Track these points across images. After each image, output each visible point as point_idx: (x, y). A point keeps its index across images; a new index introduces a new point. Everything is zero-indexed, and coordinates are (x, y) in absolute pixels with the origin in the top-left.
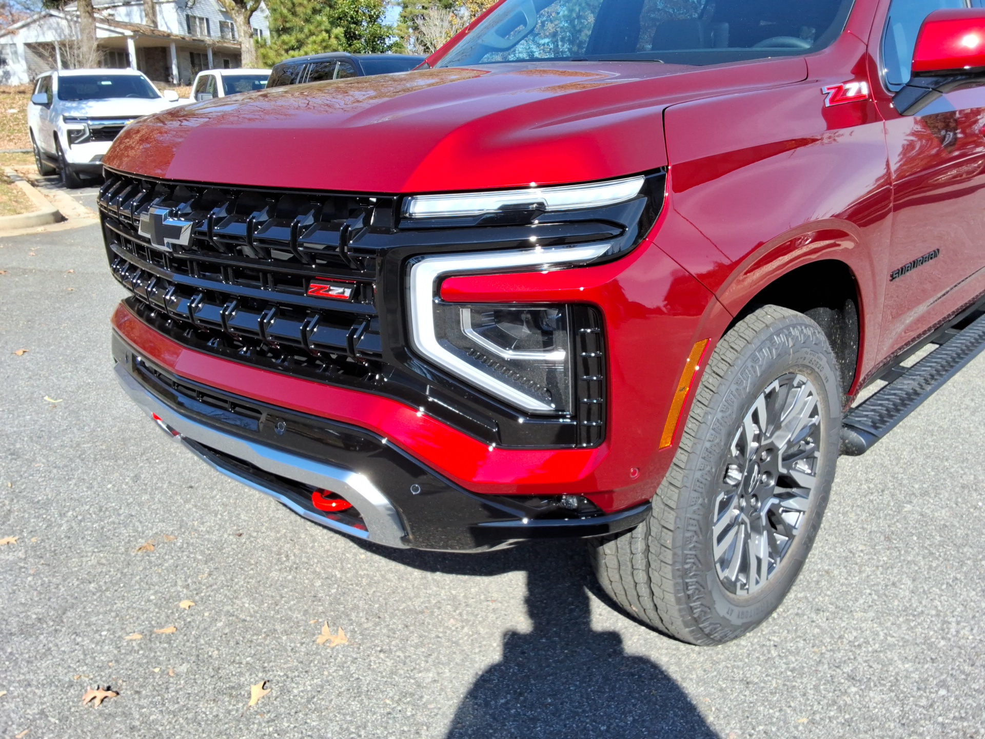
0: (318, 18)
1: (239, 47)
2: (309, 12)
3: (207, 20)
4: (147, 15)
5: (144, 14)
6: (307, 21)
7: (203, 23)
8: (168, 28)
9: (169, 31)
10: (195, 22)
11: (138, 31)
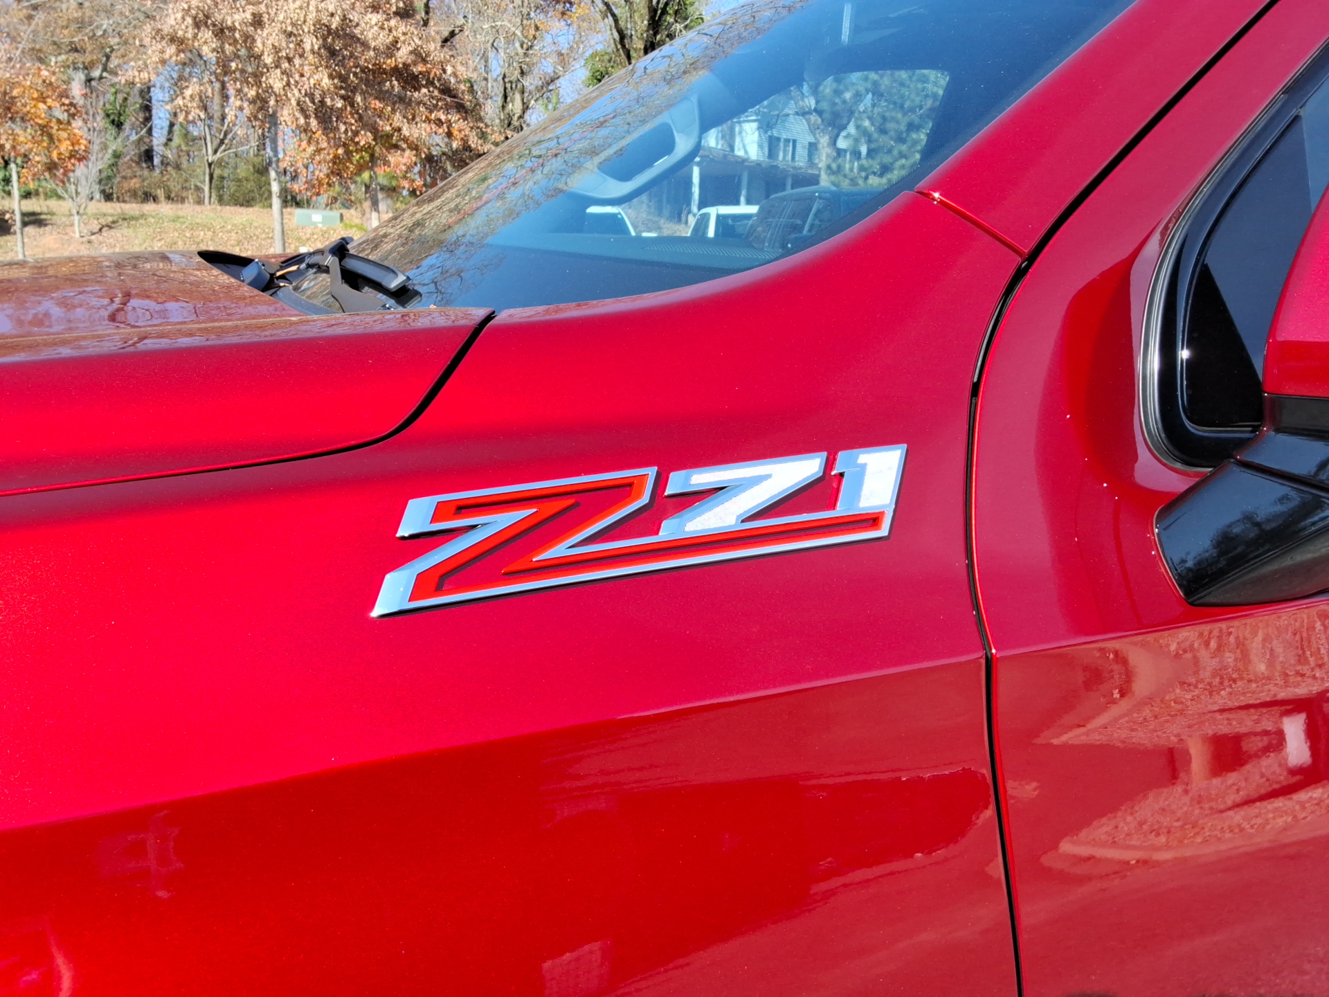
0: (914, 136)
1: (817, 173)
2: (903, 127)
3: (794, 142)
4: (723, 137)
5: (720, 135)
6: (900, 140)
7: (789, 146)
8: (746, 152)
9: (746, 157)
10: (778, 145)
11: (708, 156)
